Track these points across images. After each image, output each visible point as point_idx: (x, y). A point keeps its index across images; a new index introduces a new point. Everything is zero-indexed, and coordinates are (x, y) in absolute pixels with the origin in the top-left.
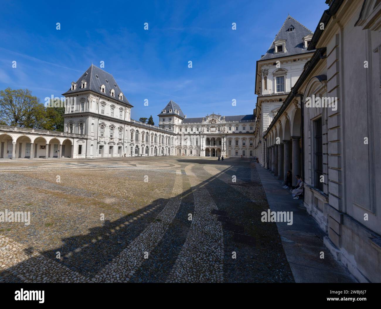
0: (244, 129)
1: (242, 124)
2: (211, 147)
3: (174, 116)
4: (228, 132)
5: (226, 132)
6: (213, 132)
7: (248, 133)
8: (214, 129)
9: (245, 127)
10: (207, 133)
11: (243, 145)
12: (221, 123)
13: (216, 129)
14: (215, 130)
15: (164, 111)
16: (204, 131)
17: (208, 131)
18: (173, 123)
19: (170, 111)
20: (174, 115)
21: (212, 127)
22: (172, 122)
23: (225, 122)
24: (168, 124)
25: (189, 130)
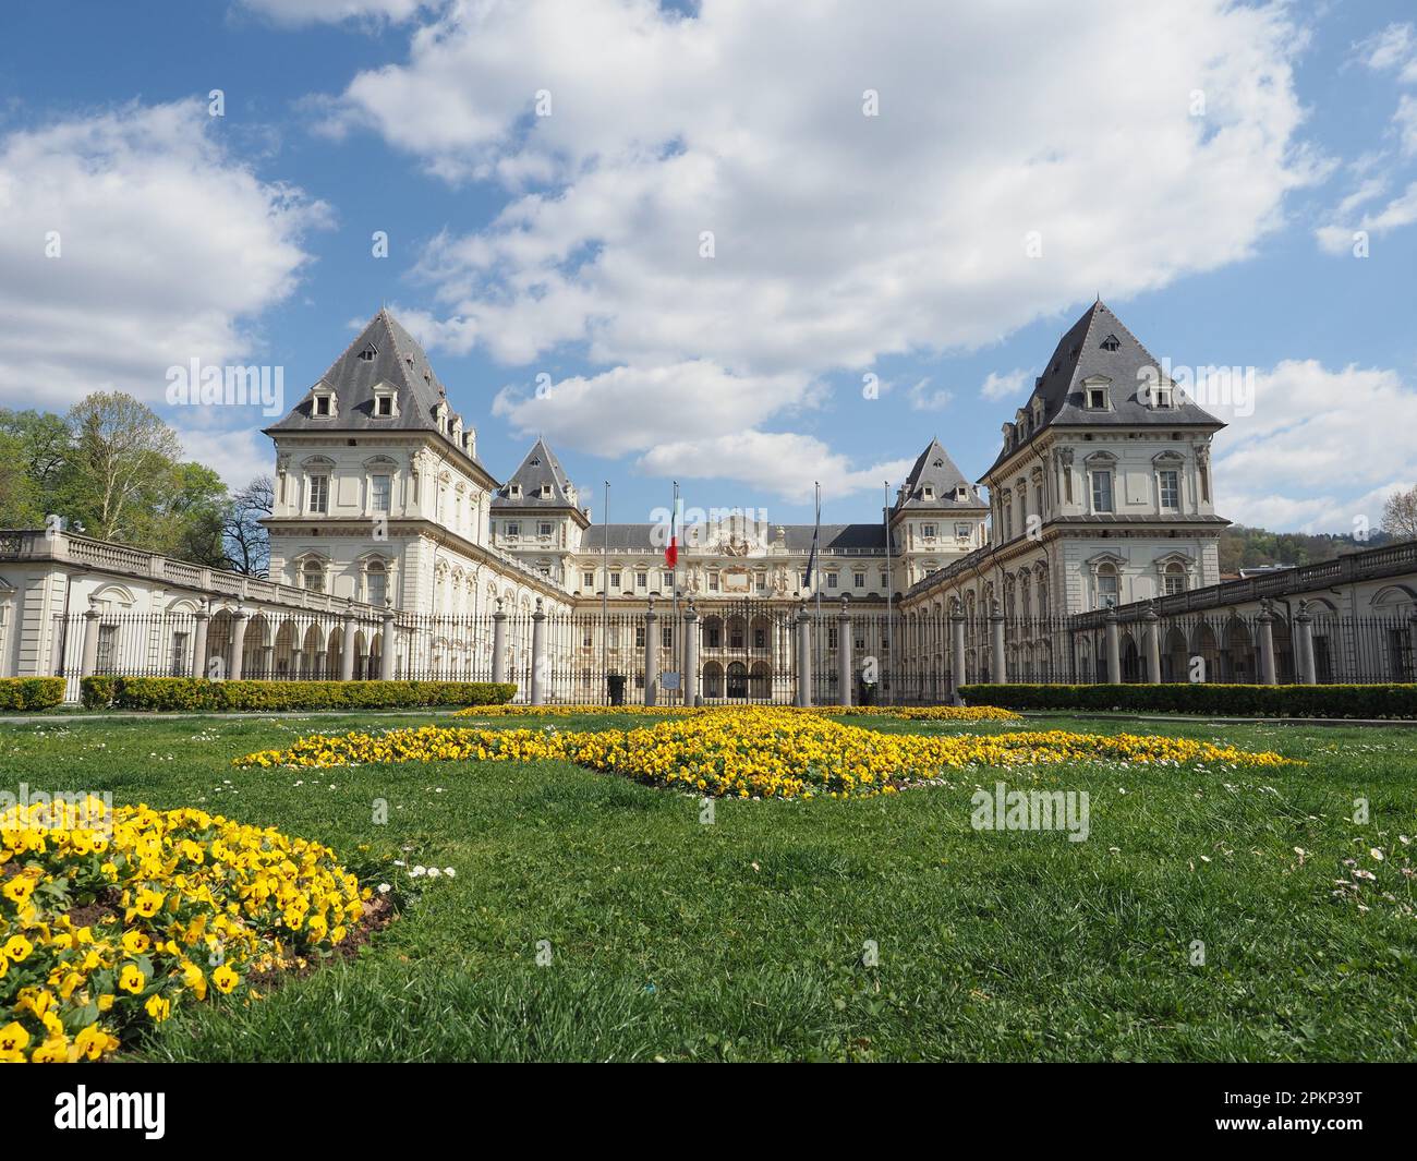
0: (859, 581)
1: (852, 563)
2: (726, 655)
3: (565, 514)
4: (796, 594)
5: (789, 595)
6: (735, 590)
7: (873, 599)
8: (741, 579)
9: (865, 574)
10: (712, 594)
11: (858, 646)
12: (770, 554)
13: (750, 580)
14: (746, 584)
15: (515, 490)
16: (697, 587)
17: (714, 586)
18: (561, 549)
19: (547, 490)
20: (564, 510)
21: (734, 571)
22: (554, 542)
23: (786, 553)
24: (534, 549)
25: (628, 579)
